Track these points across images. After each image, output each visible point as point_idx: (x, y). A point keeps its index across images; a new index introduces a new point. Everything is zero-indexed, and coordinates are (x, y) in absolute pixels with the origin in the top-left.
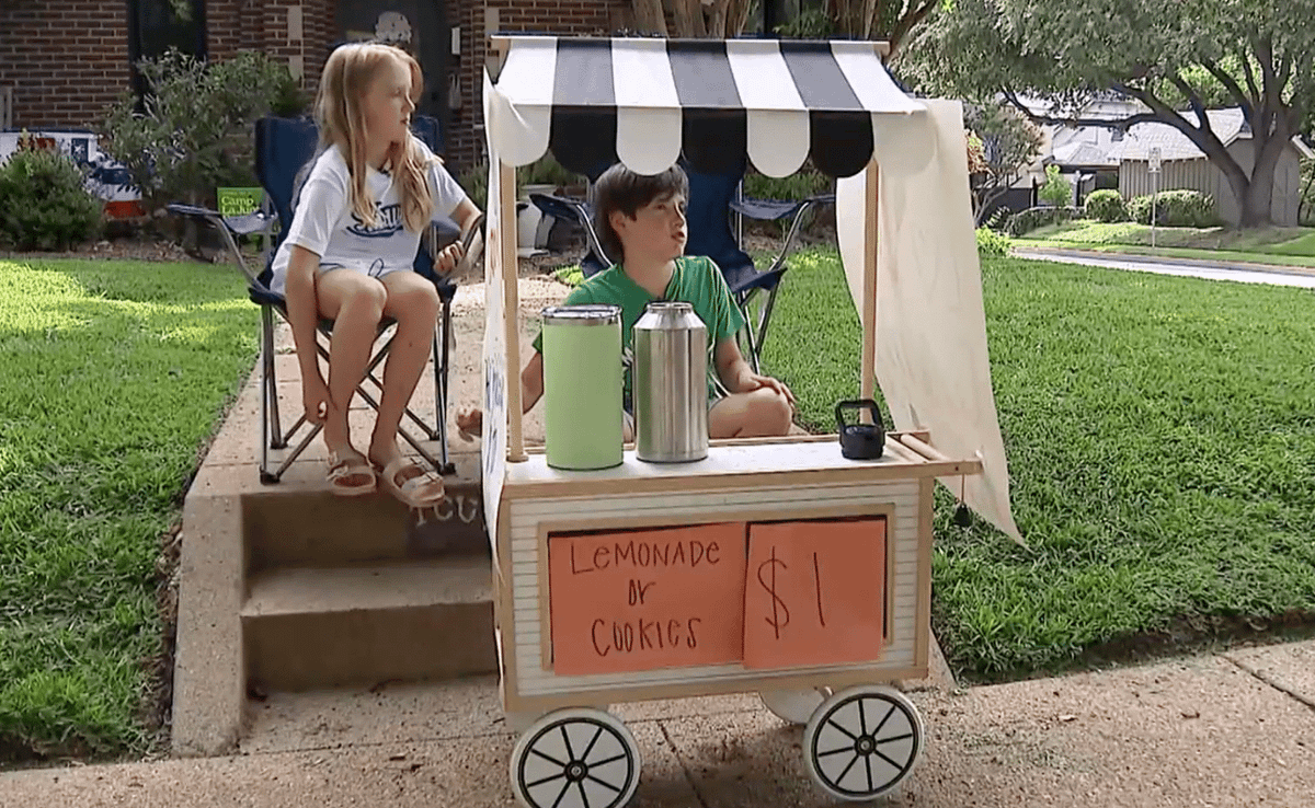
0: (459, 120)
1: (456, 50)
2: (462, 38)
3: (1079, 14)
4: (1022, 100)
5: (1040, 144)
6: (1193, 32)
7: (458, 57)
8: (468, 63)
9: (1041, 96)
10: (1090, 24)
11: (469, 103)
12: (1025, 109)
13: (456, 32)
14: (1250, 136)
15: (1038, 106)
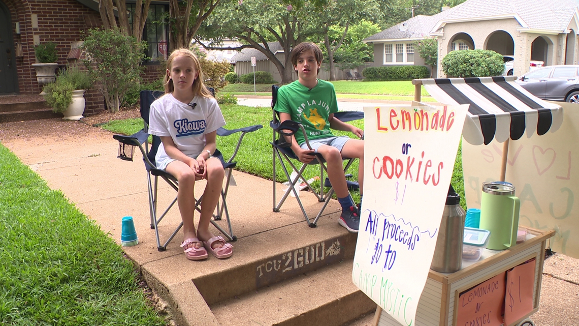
0: (22, 61)
1: (18, 32)
2: (20, 27)
3: (227, 11)
4: (201, 41)
5: (206, 56)
6: (268, 16)
7: (19, 35)
8: (25, 37)
9: (206, 40)
10: (232, 14)
11: (27, 54)
12: (203, 44)
13: (17, 24)
14: (283, 51)
15: (206, 43)
